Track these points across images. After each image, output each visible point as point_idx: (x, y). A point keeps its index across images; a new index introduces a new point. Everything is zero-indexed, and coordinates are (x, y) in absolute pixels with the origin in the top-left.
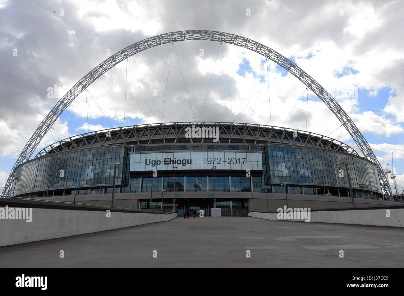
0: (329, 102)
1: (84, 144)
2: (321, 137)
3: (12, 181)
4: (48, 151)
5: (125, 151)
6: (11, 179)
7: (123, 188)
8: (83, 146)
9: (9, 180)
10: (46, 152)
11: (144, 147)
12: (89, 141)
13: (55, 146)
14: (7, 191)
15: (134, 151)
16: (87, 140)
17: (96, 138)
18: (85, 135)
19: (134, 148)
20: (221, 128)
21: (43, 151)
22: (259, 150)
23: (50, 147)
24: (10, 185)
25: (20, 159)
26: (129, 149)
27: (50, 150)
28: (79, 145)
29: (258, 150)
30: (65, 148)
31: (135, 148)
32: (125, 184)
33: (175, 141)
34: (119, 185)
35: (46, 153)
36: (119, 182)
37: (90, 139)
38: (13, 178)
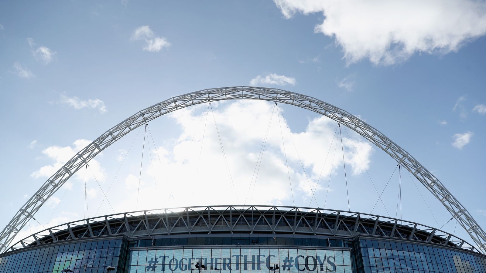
0: (431, 184)
1: (88, 235)
2: (430, 231)
5: (123, 245)
11: (155, 240)
15: (139, 246)
19: (138, 241)
20: (279, 217)
22: (345, 247)
26: (131, 243)
29: (343, 246)
31: (140, 241)
35: (22, 247)
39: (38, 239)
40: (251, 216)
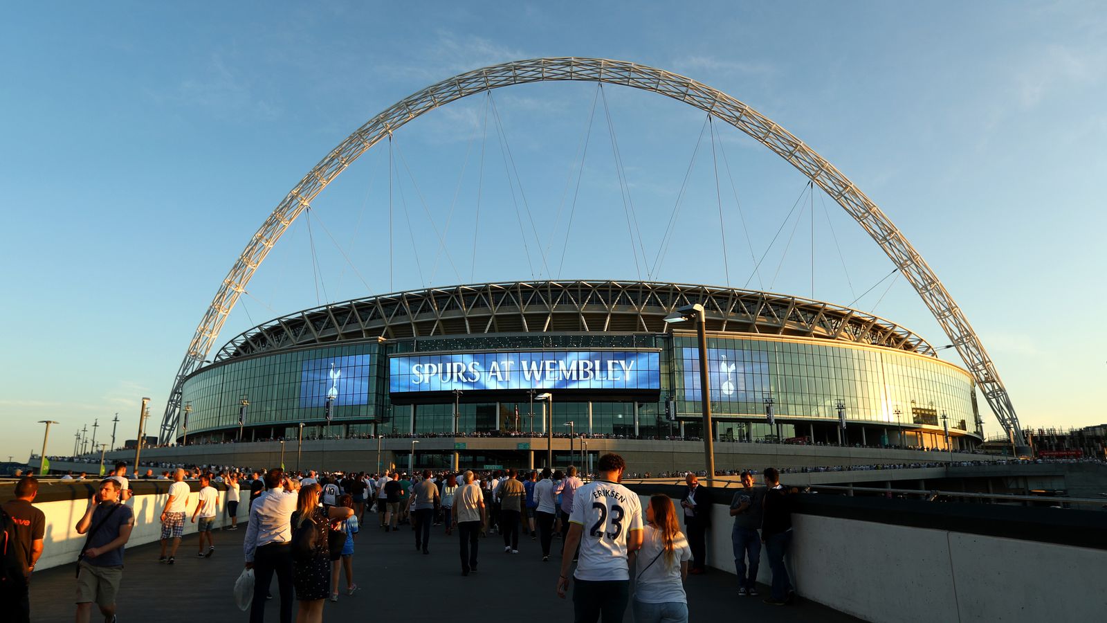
1: (307, 330)
3: (177, 403)
4: (238, 345)
5: (379, 350)
6: (175, 398)
7: (379, 425)
8: (305, 334)
9: (171, 400)
10: (235, 346)
11: (417, 341)
12: (317, 323)
13: (252, 335)
14: (170, 423)
16: (312, 321)
17: (330, 318)
18: (306, 313)
19: (397, 344)
21: (230, 345)
23: (242, 337)
24: (174, 411)
25: (188, 358)
27: (242, 342)
28: (297, 332)
30: (272, 337)
31: (399, 344)
32: (382, 417)
33: (490, 322)
34: (372, 419)
35: (235, 349)
36: (371, 413)
37: (317, 320)
38: (178, 397)
39: (249, 337)
40: (547, 291)
